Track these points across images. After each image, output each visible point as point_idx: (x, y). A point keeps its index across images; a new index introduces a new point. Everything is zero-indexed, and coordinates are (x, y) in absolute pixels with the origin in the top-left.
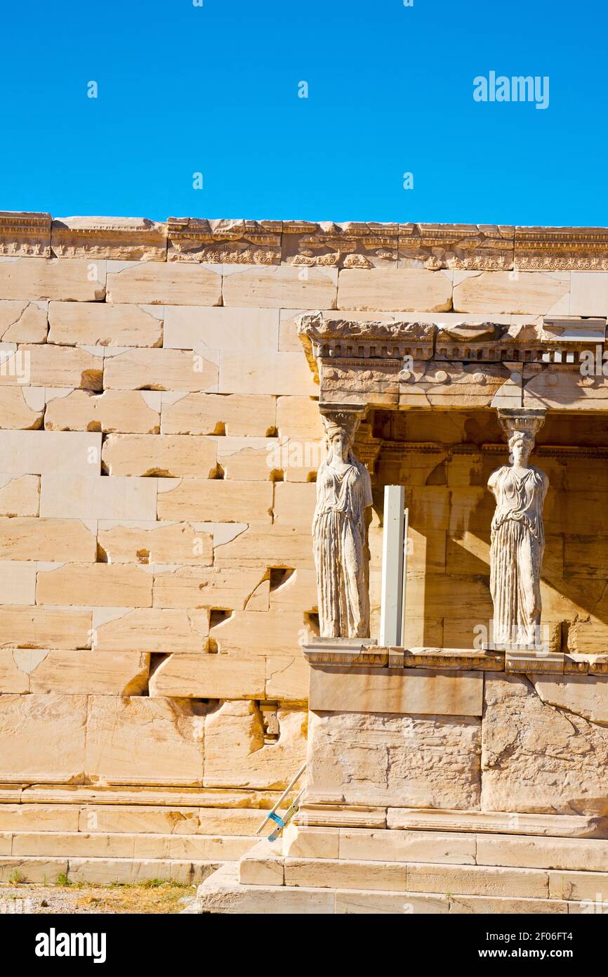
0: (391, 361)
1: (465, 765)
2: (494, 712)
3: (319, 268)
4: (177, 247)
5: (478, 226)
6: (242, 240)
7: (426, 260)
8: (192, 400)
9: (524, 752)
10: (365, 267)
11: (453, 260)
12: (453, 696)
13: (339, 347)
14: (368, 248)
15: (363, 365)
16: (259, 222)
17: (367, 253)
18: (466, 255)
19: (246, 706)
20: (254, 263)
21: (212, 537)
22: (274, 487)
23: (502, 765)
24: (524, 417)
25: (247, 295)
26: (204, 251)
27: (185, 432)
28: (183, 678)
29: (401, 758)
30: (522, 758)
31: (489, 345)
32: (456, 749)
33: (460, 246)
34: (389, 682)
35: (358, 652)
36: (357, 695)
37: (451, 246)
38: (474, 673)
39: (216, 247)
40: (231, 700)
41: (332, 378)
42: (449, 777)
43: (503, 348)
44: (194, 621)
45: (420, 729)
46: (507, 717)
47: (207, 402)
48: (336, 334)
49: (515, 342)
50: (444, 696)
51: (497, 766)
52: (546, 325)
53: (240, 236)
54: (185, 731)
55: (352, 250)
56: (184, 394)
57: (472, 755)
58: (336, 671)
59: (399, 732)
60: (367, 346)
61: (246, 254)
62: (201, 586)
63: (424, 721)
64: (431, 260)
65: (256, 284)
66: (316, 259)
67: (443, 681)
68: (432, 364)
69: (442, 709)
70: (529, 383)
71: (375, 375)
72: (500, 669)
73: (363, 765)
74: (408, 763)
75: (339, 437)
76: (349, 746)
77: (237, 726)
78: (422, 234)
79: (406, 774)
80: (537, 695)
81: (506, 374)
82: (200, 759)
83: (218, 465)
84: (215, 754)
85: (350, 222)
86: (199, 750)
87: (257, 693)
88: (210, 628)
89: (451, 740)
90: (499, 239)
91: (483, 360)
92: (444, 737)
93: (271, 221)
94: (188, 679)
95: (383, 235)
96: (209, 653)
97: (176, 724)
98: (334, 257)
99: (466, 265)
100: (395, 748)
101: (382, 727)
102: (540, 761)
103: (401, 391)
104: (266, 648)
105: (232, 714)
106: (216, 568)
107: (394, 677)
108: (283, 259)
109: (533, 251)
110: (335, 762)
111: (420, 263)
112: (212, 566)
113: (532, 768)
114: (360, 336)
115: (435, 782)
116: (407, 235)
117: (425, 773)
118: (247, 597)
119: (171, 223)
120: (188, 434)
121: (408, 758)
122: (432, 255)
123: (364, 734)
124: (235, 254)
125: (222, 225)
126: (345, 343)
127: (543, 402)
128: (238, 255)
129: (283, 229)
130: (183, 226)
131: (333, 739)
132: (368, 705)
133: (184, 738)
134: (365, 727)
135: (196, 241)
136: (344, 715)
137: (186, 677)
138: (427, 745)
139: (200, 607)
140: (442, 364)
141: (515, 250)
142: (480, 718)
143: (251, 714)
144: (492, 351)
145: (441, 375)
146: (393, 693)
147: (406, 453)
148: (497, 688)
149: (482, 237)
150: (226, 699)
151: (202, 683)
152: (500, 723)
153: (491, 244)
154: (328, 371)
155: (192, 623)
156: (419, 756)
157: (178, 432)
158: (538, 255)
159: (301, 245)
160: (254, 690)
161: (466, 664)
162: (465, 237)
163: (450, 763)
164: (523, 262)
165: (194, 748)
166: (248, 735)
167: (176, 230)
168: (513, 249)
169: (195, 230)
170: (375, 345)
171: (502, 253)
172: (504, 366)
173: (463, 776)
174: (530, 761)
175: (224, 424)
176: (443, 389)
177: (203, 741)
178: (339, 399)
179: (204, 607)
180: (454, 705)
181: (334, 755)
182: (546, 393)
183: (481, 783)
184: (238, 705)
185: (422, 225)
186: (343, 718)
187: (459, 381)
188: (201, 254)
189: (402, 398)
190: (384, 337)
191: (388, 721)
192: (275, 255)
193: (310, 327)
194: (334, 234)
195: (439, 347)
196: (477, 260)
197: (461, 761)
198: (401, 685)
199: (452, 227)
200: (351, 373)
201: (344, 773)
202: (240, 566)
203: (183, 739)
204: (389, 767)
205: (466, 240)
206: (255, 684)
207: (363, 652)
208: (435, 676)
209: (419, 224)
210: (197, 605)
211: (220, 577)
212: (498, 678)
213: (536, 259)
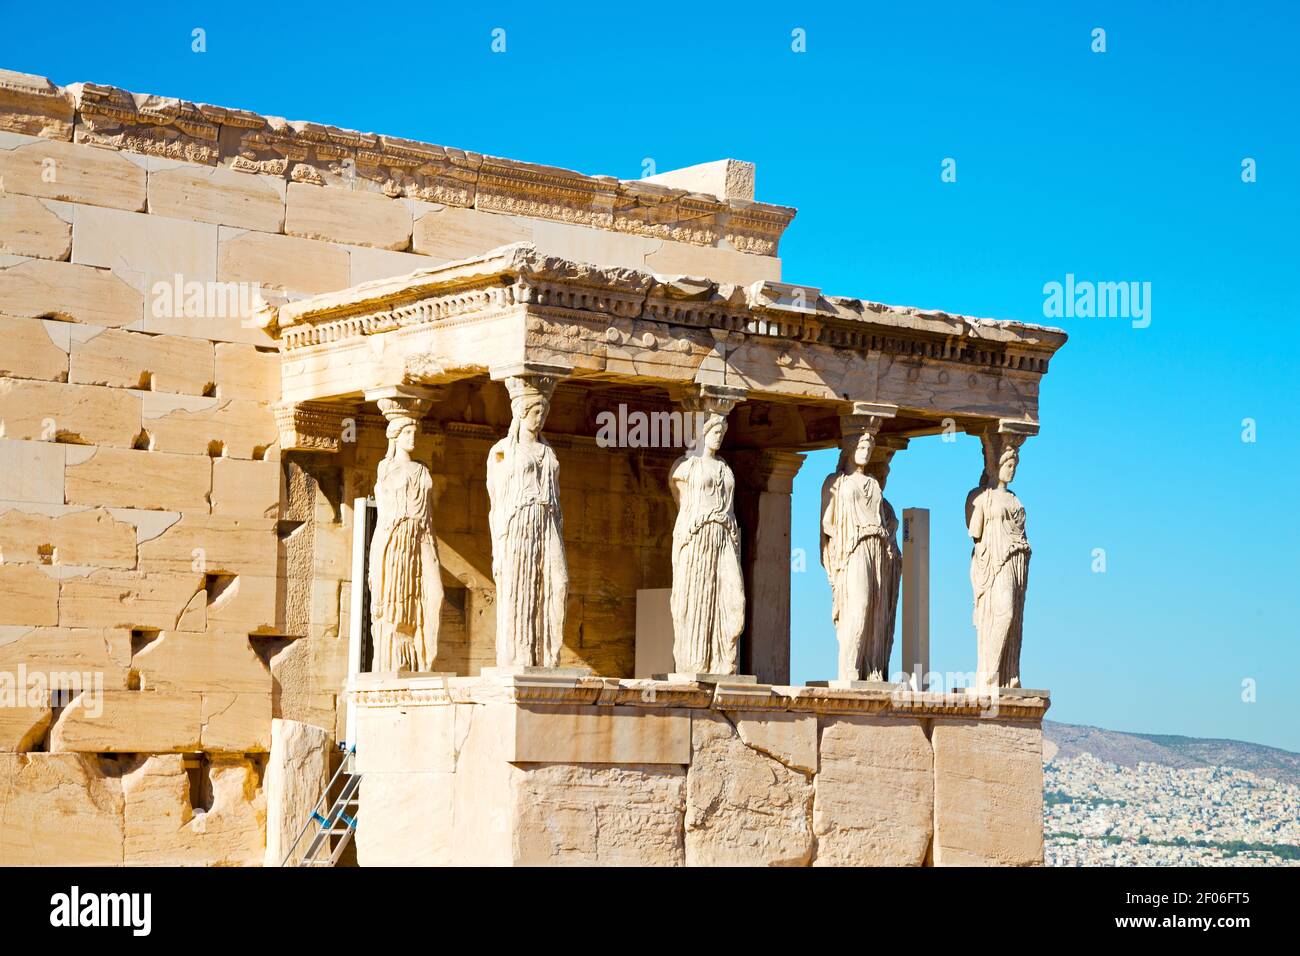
0: (601, 315)
1: (671, 825)
2: (701, 758)
3: (263, 176)
4: (90, 124)
5: (446, 148)
6: (172, 126)
7: (383, 183)
8: (109, 338)
9: (727, 806)
10: (316, 182)
11: (414, 187)
12: (662, 739)
13: (548, 292)
14: (321, 158)
15: (570, 317)
16: (199, 106)
17: (319, 165)
18: (426, 183)
19: (176, 762)
20: (185, 159)
21: (135, 529)
22: (213, 463)
23: (707, 824)
24: (727, 397)
25: (178, 202)
26: (123, 135)
27: (101, 382)
28: (98, 725)
29: (608, 819)
30: (726, 814)
31: (700, 306)
32: (662, 805)
33: (424, 170)
34: (598, 724)
35: (572, 686)
36: (565, 741)
37: (412, 168)
38: (681, 711)
39: (140, 130)
40: (158, 754)
41: (537, 331)
42: (657, 841)
43: (711, 311)
44: (113, 646)
45: (628, 783)
46: (713, 764)
47: (130, 342)
48: (551, 275)
49: (725, 305)
50: (653, 741)
51: (701, 826)
52: (766, 288)
53: (171, 120)
54: (100, 799)
55: (302, 159)
56: (100, 329)
57: (678, 813)
58: (544, 711)
59: (607, 786)
60: (579, 294)
61: (176, 146)
62: (122, 597)
63: (632, 772)
64: (389, 183)
65: (190, 187)
66: (260, 164)
67: (651, 718)
68: (639, 323)
69: (651, 757)
70: (732, 356)
71: (582, 331)
72: (706, 705)
73: (572, 831)
74: (616, 825)
75: (540, 407)
76: (557, 807)
77: (165, 789)
78: (383, 150)
79: (615, 840)
80: (738, 736)
81: (709, 343)
82: (118, 838)
83: (143, 430)
84: (138, 829)
85: (306, 122)
86: (118, 825)
87: (191, 743)
88: (132, 655)
89: (658, 794)
90: (464, 168)
91: (691, 324)
92: (651, 792)
93: (214, 106)
94: (103, 727)
95: (341, 144)
96: (130, 689)
97: (89, 789)
98: (281, 165)
99: (427, 195)
100: (603, 807)
101: (590, 782)
102: (742, 817)
103: (609, 355)
104: (202, 683)
105: (160, 773)
106: (141, 572)
107: (604, 717)
108: (220, 159)
109: (495, 188)
110: (542, 829)
111: (377, 186)
112: (135, 569)
113: (736, 825)
114: (574, 280)
115: (644, 849)
116: (368, 149)
117: (634, 837)
118: (179, 613)
119: (88, 90)
120: (104, 385)
121: (616, 819)
122: (391, 178)
123: (573, 791)
124: (163, 144)
125: (150, 102)
126: (556, 288)
127: (746, 381)
128: (166, 146)
129: (226, 119)
130: (101, 96)
131: (540, 798)
132: (577, 753)
133: (99, 809)
134: (573, 781)
135: (114, 120)
136: (551, 768)
137: (101, 724)
138: (635, 803)
139: (120, 627)
140: (650, 325)
141: (478, 184)
142: (686, 767)
143: (183, 773)
144: (700, 314)
145: (648, 338)
146: (603, 737)
147: (364, 428)
148: (705, 728)
149: (447, 163)
150: (151, 754)
151: (122, 732)
152: (706, 773)
153: (455, 173)
154: (534, 322)
155: (110, 648)
156: (627, 817)
157: (92, 381)
158: (499, 193)
159: (243, 143)
160: (186, 740)
161: (675, 700)
162: (430, 160)
163: (657, 824)
164: (486, 200)
165: (112, 822)
166: (180, 801)
167: (92, 100)
168: (475, 183)
169: (116, 104)
170: (588, 294)
171: (464, 185)
172: (710, 333)
173: (670, 839)
174: (733, 817)
175: (150, 374)
176: (649, 356)
177: (122, 812)
178: (545, 359)
179: (126, 626)
180: (662, 751)
181: (542, 819)
182: (747, 372)
183: (684, 848)
184: (167, 761)
185: (386, 138)
186: (549, 772)
187: (665, 348)
188: (120, 137)
189: (609, 362)
190: (599, 285)
191: (595, 773)
192: (211, 153)
193: (524, 263)
194: (284, 134)
195: (652, 302)
196: (439, 190)
197: (669, 820)
198: (610, 728)
199: (417, 145)
200: (557, 326)
201: (552, 842)
202: (171, 570)
203: (97, 810)
204: (598, 832)
205: (430, 164)
206: (188, 731)
207: (578, 686)
208: (644, 716)
209: (383, 138)
210: (117, 623)
211: (146, 585)
212: (704, 717)
213: (498, 197)
